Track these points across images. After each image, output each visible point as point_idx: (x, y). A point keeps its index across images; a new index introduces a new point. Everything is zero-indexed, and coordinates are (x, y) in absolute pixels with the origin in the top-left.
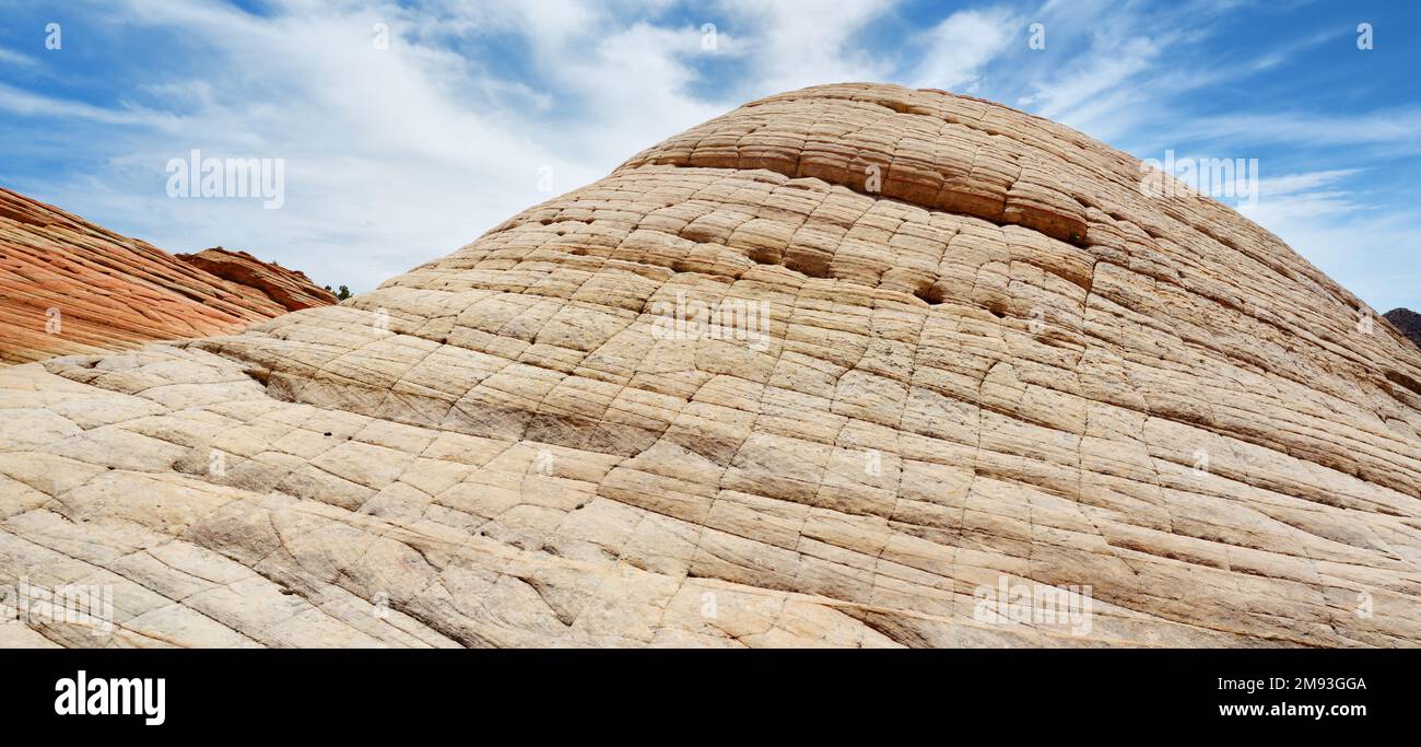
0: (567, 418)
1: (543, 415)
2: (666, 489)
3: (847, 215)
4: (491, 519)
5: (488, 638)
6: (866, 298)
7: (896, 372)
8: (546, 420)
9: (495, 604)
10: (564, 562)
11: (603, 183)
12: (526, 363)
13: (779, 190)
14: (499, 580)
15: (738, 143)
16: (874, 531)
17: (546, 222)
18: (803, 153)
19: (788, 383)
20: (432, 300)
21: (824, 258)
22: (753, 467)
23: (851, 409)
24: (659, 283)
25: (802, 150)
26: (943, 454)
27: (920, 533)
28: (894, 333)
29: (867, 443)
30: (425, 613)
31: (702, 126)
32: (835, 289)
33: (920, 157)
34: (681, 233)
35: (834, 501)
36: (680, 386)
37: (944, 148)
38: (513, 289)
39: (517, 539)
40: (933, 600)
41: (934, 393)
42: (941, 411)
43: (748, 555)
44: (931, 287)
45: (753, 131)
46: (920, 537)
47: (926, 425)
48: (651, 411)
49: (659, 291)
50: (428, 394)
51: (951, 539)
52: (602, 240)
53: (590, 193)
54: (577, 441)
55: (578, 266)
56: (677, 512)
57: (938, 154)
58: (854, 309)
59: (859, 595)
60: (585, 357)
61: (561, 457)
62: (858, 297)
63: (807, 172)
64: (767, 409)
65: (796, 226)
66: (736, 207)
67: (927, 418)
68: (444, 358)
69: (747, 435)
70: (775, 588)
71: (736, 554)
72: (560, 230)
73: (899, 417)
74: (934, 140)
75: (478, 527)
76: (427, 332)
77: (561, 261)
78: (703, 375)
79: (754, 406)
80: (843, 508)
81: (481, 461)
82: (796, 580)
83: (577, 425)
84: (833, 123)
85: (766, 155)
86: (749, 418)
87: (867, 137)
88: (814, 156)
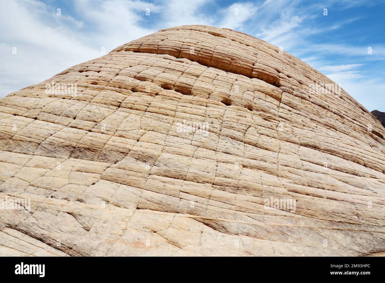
0: (88, 149)
1: (78, 148)
2: (129, 175)
3: (197, 72)
4: (55, 191)
5: (53, 238)
6: (204, 103)
7: (215, 130)
8: (80, 150)
9: (56, 224)
10: (87, 205)
11: (105, 57)
12: (72, 127)
13: (173, 62)
14: (59, 214)
15: (158, 44)
16: (207, 189)
17: (81, 71)
18: (182, 49)
19: (175, 134)
20: (31, 101)
21: (189, 88)
22: (163, 166)
23: (198, 144)
24: (125, 96)
25: (181, 48)
26: (232, 160)
27: (224, 189)
28: (214, 116)
29: (205, 156)
30: (25, 229)
31: (144, 37)
32: (193, 99)
33: (223, 53)
34: (135, 77)
35: (193, 178)
36: (134, 135)
37: (232, 50)
38: (66, 97)
39: (66, 197)
40: (228, 214)
41: (228, 138)
42: (231, 144)
43: (160, 200)
44: (227, 100)
45: (163, 40)
46: (224, 190)
47: (226, 149)
48: (123, 145)
49: (126, 99)
50: (28, 140)
51: (234, 191)
52: (104, 79)
53: (99, 61)
54: (92, 158)
55: (94, 89)
56: (133, 184)
57: (229, 52)
58: (200, 107)
59: (202, 213)
60: (96, 125)
61: (86, 164)
62: (201, 102)
63: (183, 56)
64: (168, 144)
65: (179, 76)
66: (156, 68)
67: (226, 147)
68: (36, 125)
69: (160, 154)
70: (171, 212)
71: (156, 200)
72: (87, 75)
73: (216, 147)
74: (228, 47)
75: (50, 194)
76: (28, 115)
77: (87, 87)
78: (143, 131)
79: (163, 143)
80: (196, 181)
81: (52, 167)
82: (178, 209)
83: (93, 151)
84: (192, 39)
85: (168, 49)
86: (161, 147)
87: (205, 45)
88: (185, 51)
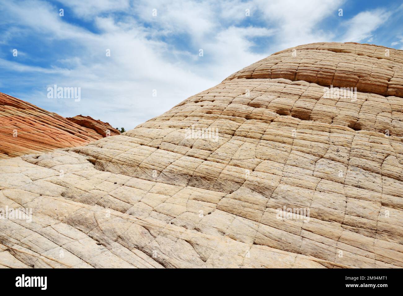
0: (204, 178)
1: (195, 176)
2: (244, 207)
3: (317, 95)
4: (175, 218)
5: (173, 264)
6: (327, 128)
7: (341, 159)
8: (196, 178)
9: (176, 250)
10: (203, 235)
11: (218, 86)
12: (188, 156)
13: (289, 86)
14: (178, 241)
15: (271, 68)
16: (336, 229)
17: (196, 102)
18: (297, 71)
19: (294, 164)
20: (154, 132)
21: (308, 112)
22: (281, 199)
23: (322, 175)
24: (239, 124)
25: (297, 70)
26: (365, 196)
27: (357, 231)
28: (340, 143)
29: (330, 190)
30: (150, 252)
31: (256, 63)
32: (313, 125)
33: (347, 70)
34: (248, 104)
35: (317, 215)
36: (249, 165)
37: (359, 66)
38: (184, 127)
39: (185, 225)
40: (365, 262)
41: (359, 169)
42: (363, 177)
43: (279, 236)
44: (355, 124)
45: (277, 64)
46: (357, 232)
47: (357, 182)
48: (238, 175)
49: (240, 127)
50: (152, 168)
51: (372, 235)
52: (218, 108)
53: (213, 90)
54: (208, 187)
55: (209, 118)
56: (249, 216)
57: (355, 68)
58: (322, 133)
59: (329, 257)
60: (211, 153)
61: (202, 193)
62: (323, 128)
63: (300, 78)
64: (286, 174)
65: (295, 100)
66: (271, 93)
67: (357, 179)
68: (158, 154)
69: (277, 185)
70: (291, 252)
71: (274, 236)
72: (202, 105)
73: (344, 179)
74: (353, 63)
75: (170, 220)
76: (152, 144)
77: (202, 117)
78: (259, 160)
79: (280, 173)
80: (320, 218)
81: (171, 194)
82: (301, 249)
83: (208, 180)
84: (309, 59)
85: (282, 72)
86: (278, 178)
87: (324, 64)
88: (302, 72)
